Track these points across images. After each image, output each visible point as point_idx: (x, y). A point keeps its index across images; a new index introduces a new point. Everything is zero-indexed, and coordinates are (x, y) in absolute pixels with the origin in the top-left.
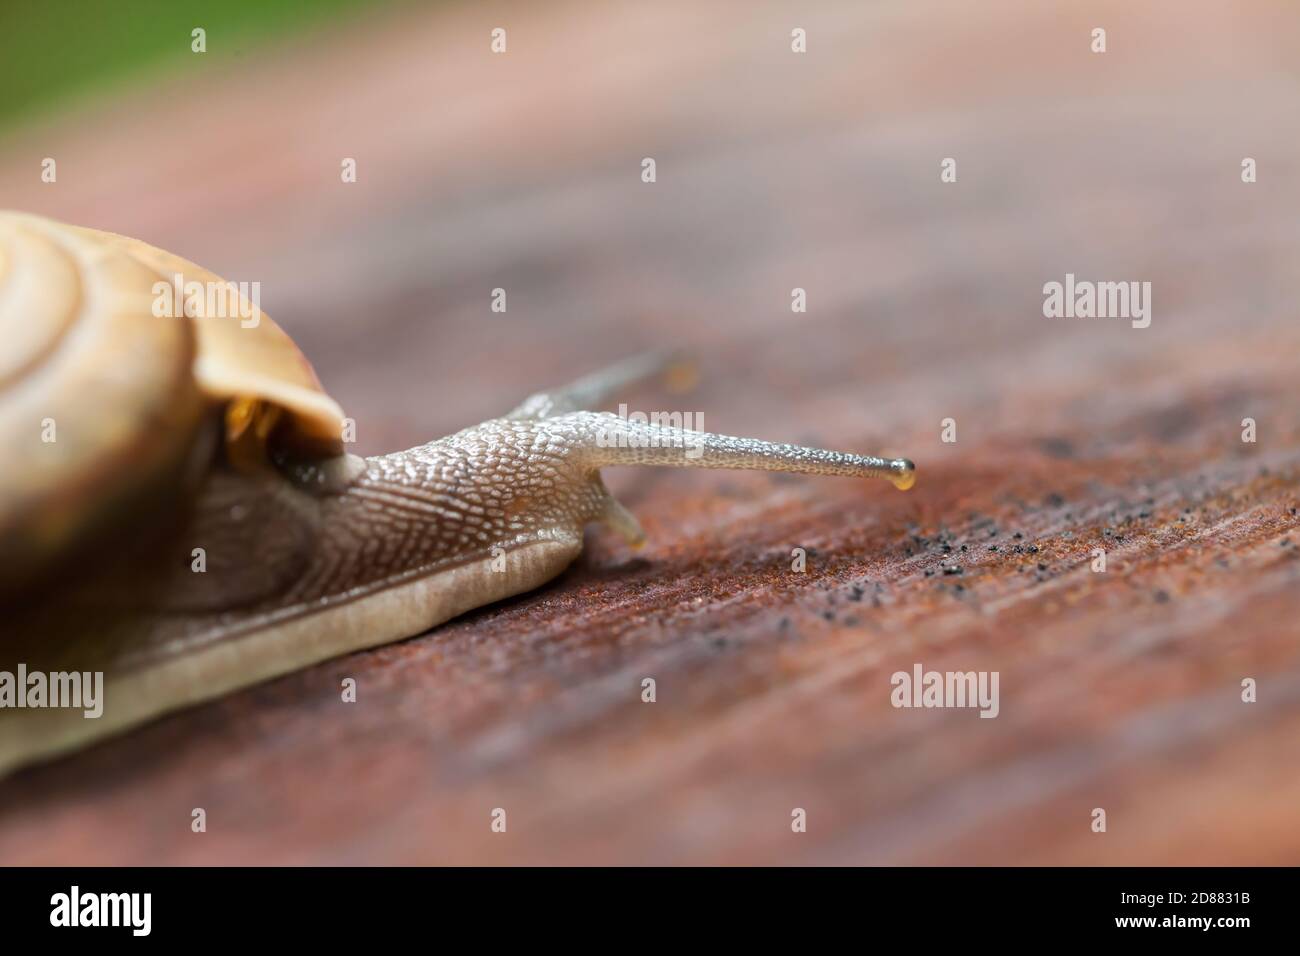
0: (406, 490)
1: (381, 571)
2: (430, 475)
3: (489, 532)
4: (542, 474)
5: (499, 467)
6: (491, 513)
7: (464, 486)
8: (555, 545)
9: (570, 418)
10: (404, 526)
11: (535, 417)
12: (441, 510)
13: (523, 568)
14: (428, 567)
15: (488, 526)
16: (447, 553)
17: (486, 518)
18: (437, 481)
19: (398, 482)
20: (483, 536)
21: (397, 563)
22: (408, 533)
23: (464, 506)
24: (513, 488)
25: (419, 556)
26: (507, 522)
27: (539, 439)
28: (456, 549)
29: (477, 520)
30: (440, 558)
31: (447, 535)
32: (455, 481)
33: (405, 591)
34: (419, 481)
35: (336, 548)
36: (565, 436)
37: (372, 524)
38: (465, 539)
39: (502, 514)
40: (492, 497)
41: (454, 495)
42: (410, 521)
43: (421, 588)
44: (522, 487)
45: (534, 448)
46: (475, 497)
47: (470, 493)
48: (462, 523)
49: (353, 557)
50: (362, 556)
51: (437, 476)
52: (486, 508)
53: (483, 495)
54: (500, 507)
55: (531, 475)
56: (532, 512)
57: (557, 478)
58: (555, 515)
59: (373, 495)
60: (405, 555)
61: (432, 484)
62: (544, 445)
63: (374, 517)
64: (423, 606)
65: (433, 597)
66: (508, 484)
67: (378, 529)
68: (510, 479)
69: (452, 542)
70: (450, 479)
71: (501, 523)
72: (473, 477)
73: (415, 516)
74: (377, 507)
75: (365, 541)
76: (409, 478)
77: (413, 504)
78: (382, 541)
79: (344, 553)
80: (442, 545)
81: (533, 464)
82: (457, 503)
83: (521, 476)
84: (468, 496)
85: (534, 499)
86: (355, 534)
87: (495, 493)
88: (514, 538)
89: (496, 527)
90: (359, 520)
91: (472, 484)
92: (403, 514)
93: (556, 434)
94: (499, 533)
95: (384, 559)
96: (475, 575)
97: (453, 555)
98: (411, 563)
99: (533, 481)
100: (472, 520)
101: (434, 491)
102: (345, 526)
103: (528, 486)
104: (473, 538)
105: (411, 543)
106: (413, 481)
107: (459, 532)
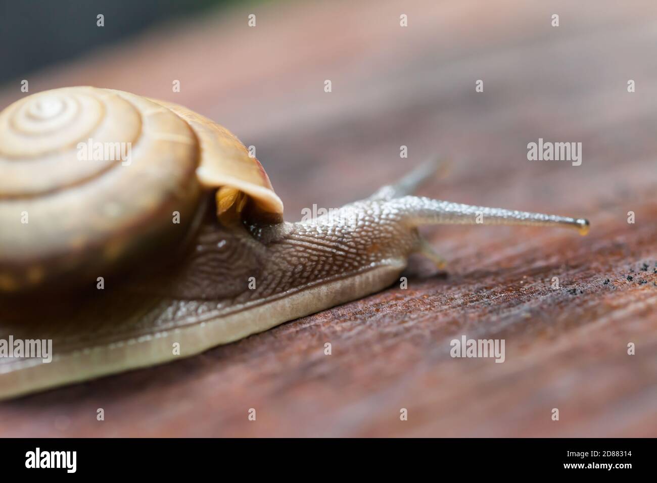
0: (316, 240)
1: (304, 281)
2: (329, 232)
3: (359, 262)
4: (387, 231)
5: (365, 228)
6: (360, 252)
7: (347, 238)
8: (390, 268)
9: (402, 200)
10: (316, 258)
11: (385, 200)
12: (334, 251)
13: (374, 280)
14: (329, 279)
15: (358, 258)
16: (338, 272)
17: (357, 254)
18: (332, 235)
19: (312, 236)
20: (356, 264)
21: (312, 277)
22: (317, 262)
23: (346, 248)
24: (372, 239)
25: (324, 273)
26: (368, 256)
27: (385, 212)
28: (342, 270)
29: (353, 256)
30: (335, 274)
31: (338, 263)
32: (342, 236)
33: (315, 290)
34: (323, 236)
35: (280, 269)
36: (399, 209)
37: (299, 258)
38: (347, 265)
39: (365, 252)
40: (361, 244)
41: (341, 243)
42: (319, 256)
43: (324, 289)
44: (376, 238)
45: (383, 216)
46: (352, 244)
47: (349, 242)
48: (345, 257)
49: (289, 274)
50: (293, 273)
51: (333, 233)
52: (358, 249)
53: (356, 242)
54: (365, 249)
55: (381, 232)
56: (381, 251)
57: (395, 232)
58: (393, 253)
59: (299, 243)
60: (316, 272)
61: (330, 237)
62: (388, 215)
63: (300, 254)
64: (324, 297)
65: (329, 293)
66: (369, 237)
67: (302, 260)
68: (370, 234)
69: (340, 266)
70: (339, 234)
71: (365, 257)
72: (351, 233)
73: (322, 254)
74: (302, 249)
75: (296, 266)
76: (318, 234)
77: (320, 247)
78: (304, 266)
79: (284, 272)
80: (335, 268)
81: (382, 226)
82: (343, 247)
83: (376, 232)
84: (348, 243)
85: (382, 244)
86: (289, 262)
87: (363, 242)
88: (369, 264)
89: (362, 259)
90: (292, 256)
91: (350, 237)
92: (315, 252)
93: (394, 208)
94: (364, 262)
95: (306, 274)
96: (351, 284)
97: (341, 273)
98: (319, 276)
99: (382, 235)
100: (350, 255)
101: (331, 241)
102: (284, 258)
103: (380, 238)
104: (351, 264)
105: (319, 267)
106: (320, 235)
107: (344, 261)
